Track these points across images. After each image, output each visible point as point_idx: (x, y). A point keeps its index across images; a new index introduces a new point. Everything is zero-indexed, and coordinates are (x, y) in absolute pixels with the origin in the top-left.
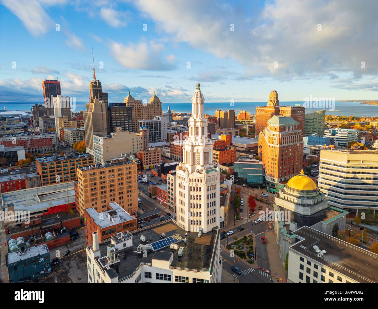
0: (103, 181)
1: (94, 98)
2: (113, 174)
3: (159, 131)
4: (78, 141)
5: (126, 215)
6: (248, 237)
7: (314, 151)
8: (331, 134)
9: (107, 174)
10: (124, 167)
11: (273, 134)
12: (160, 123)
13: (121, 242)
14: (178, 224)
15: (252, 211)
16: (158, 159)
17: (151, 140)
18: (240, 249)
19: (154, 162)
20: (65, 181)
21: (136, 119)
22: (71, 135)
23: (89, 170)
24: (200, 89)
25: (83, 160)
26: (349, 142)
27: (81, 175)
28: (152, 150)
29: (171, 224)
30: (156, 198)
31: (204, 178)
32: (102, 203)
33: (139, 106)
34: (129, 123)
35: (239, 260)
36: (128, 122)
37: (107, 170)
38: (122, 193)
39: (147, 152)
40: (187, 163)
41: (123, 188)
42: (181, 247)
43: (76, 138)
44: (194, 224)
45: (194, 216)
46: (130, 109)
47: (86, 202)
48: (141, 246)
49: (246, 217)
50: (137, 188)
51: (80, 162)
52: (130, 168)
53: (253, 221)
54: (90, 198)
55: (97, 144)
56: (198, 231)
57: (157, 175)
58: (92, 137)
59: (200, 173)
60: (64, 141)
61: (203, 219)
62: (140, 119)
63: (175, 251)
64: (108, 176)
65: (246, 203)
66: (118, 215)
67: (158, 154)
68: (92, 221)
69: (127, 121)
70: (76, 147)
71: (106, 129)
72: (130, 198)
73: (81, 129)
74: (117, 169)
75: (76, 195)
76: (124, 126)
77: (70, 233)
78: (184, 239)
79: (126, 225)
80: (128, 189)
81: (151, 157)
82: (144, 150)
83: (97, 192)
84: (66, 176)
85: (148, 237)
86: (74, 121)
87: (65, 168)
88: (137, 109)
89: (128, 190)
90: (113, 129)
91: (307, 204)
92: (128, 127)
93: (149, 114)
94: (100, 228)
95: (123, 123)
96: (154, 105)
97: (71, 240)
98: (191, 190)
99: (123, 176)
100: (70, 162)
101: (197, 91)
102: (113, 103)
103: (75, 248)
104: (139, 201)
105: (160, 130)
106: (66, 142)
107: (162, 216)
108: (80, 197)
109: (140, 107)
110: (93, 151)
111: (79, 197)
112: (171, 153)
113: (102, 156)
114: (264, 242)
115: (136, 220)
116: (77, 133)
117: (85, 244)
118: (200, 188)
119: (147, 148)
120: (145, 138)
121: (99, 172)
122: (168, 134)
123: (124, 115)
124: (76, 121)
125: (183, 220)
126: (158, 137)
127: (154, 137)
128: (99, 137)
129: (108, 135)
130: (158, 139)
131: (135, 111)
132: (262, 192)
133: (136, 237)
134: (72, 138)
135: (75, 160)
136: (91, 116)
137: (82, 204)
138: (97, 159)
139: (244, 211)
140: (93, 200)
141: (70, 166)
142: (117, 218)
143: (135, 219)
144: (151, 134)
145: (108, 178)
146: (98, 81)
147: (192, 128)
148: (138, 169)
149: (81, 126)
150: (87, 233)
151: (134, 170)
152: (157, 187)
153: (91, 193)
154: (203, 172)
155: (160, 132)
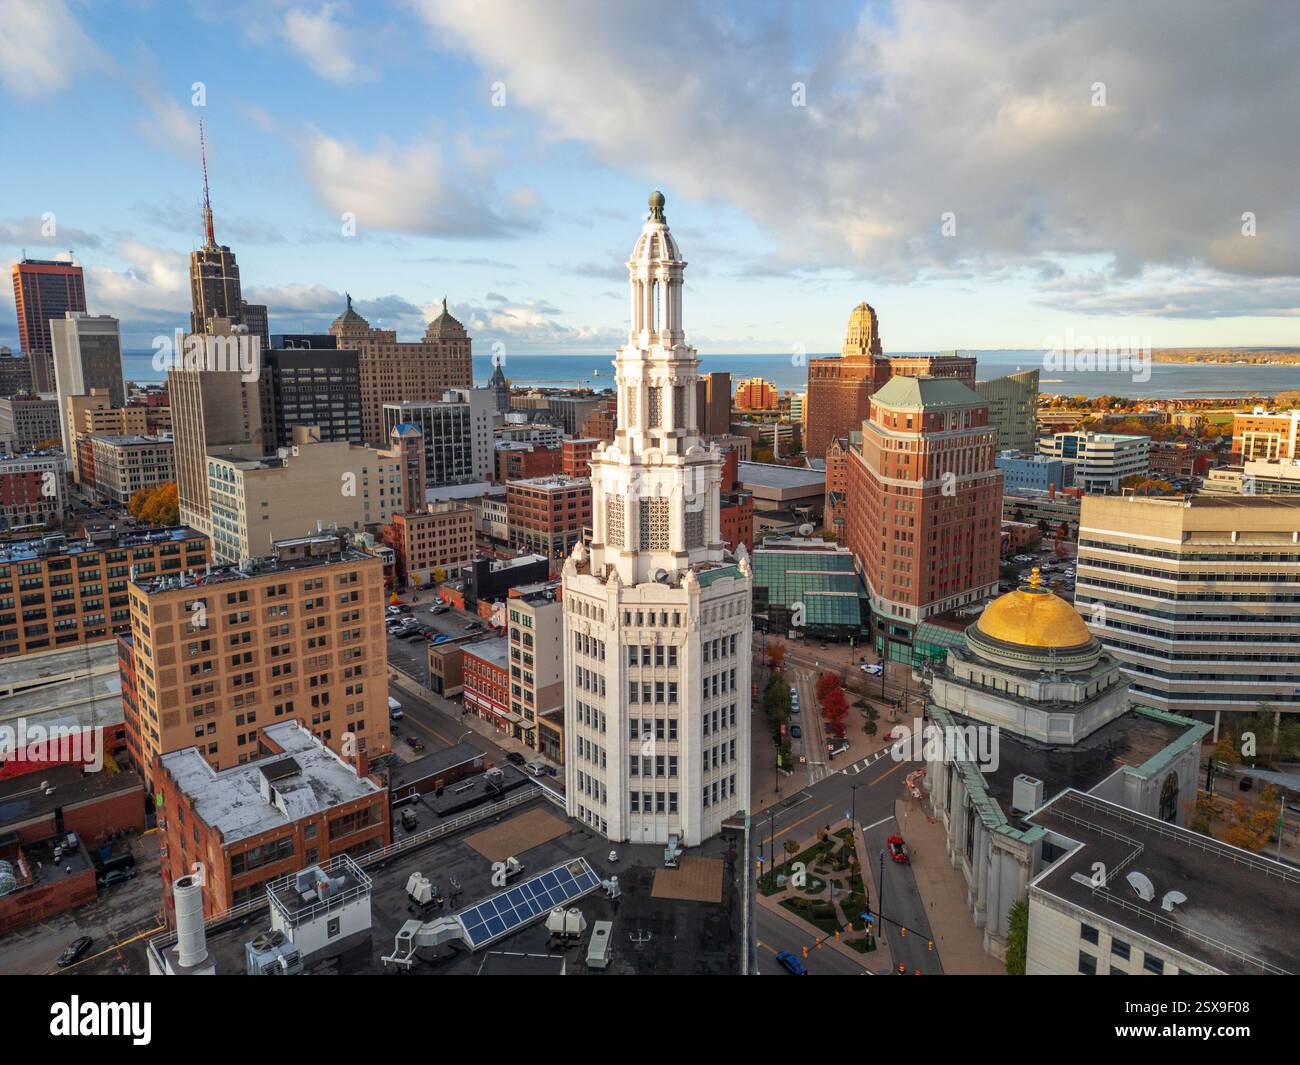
0: (240, 631)
1: (210, 313)
2: (283, 603)
3: (462, 444)
4: (150, 482)
5: (341, 774)
6: (835, 839)
7: (1014, 510)
8: (1060, 452)
9: (258, 605)
10: (330, 574)
11: (901, 443)
12: (467, 416)
13: (318, 914)
14: (572, 811)
15: (837, 732)
16: (463, 544)
17: (432, 476)
18: (810, 892)
19: (449, 555)
20: (86, 637)
21: (376, 399)
22: (122, 462)
23: (180, 588)
24: (663, 220)
25: (163, 553)
26: (1122, 477)
27: (144, 609)
28: (438, 510)
29: (538, 811)
30: (461, 695)
31: (688, 607)
32: (238, 724)
33: (385, 353)
34: (350, 414)
35: (821, 942)
36: (346, 409)
37: (258, 586)
38: (324, 678)
39: (421, 520)
40: (609, 542)
41: (326, 659)
42: (599, 925)
43: (141, 470)
44: (647, 807)
45: (647, 773)
46: (351, 359)
47: (169, 721)
48: (411, 927)
49: (816, 755)
50: (384, 658)
51: (151, 560)
52: (354, 577)
53: (845, 772)
54: (184, 707)
55: (221, 492)
56: (663, 838)
57: (460, 605)
58: (204, 465)
59: (673, 586)
60: (94, 485)
61: (688, 784)
62: (392, 400)
63: (571, 942)
64: (263, 610)
65: (808, 702)
66: (305, 775)
67: (463, 525)
68: (188, 807)
69: (341, 405)
70: (139, 507)
71: (259, 436)
72: (354, 698)
73: (163, 436)
74: (300, 584)
75: (125, 695)
76: (328, 424)
77: (97, 857)
78: (606, 883)
79: (341, 821)
80: (348, 662)
81: (437, 539)
82: (410, 511)
83: (214, 678)
84: (91, 618)
85: (440, 876)
86: (133, 410)
87: (89, 585)
88: (378, 364)
89: (349, 666)
90: (288, 435)
91: (1062, 701)
92: (347, 427)
93: (426, 380)
94: (222, 840)
95: (324, 410)
96: (444, 350)
97: (100, 886)
98: (634, 662)
99: (328, 610)
100: (109, 560)
101: (653, 227)
102: (285, 337)
103: (115, 923)
104: (395, 710)
105: (468, 440)
106: (103, 488)
107: (494, 770)
108: (144, 702)
109: (388, 356)
110: (206, 521)
111: (140, 703)
112: (512, 521)
113: (244, 539)
114: (901, 855)
115: (386, 796)
116: (144, 453)
117: (163, 902)
118: (673, 650)
119: (419, 506)
120: (410, 466)
121: (222, 595)
122: (497, 455)
123: (329, 383)
124: (143, 409)
125: (598, 792)
126: (459, 464)
127: (447, 467)
128: (229, 465)
129: (266, 458)
130: (459, 473)
131: (370, 371)
132: (862, 660)
133: (388, 878)
134: (123, 471)
135: (130, 554)
136: (197, 384)
137: (153, 731)
138: (224, 548)
139: (805, 735)
140: (198, 713)
141: (110, 576)
142: (299, 792)
143: (381, 794)
144: (433, 455)
145: (264, 622)
146: (226, 249)
147: (630, 390)
148: (389, 586)
149: (161, 426)
150: (169, 857)
151: (374, 586)
152: (463, 653)
153: (190, 684)
154: (684, 583)
155: (468, 448)
